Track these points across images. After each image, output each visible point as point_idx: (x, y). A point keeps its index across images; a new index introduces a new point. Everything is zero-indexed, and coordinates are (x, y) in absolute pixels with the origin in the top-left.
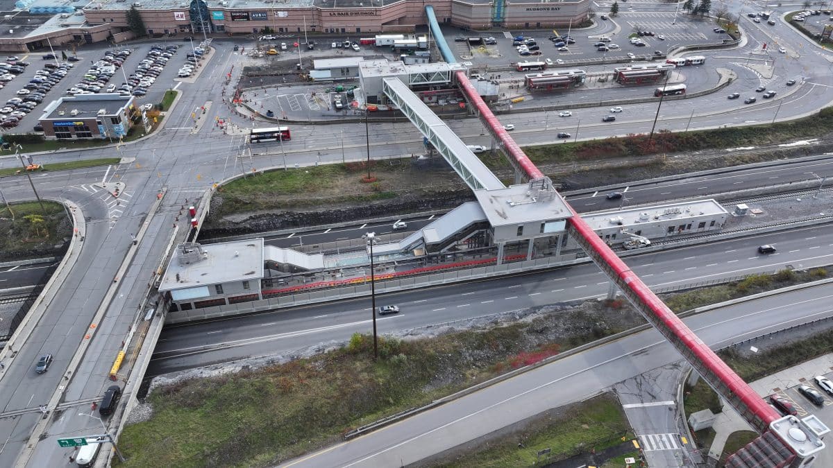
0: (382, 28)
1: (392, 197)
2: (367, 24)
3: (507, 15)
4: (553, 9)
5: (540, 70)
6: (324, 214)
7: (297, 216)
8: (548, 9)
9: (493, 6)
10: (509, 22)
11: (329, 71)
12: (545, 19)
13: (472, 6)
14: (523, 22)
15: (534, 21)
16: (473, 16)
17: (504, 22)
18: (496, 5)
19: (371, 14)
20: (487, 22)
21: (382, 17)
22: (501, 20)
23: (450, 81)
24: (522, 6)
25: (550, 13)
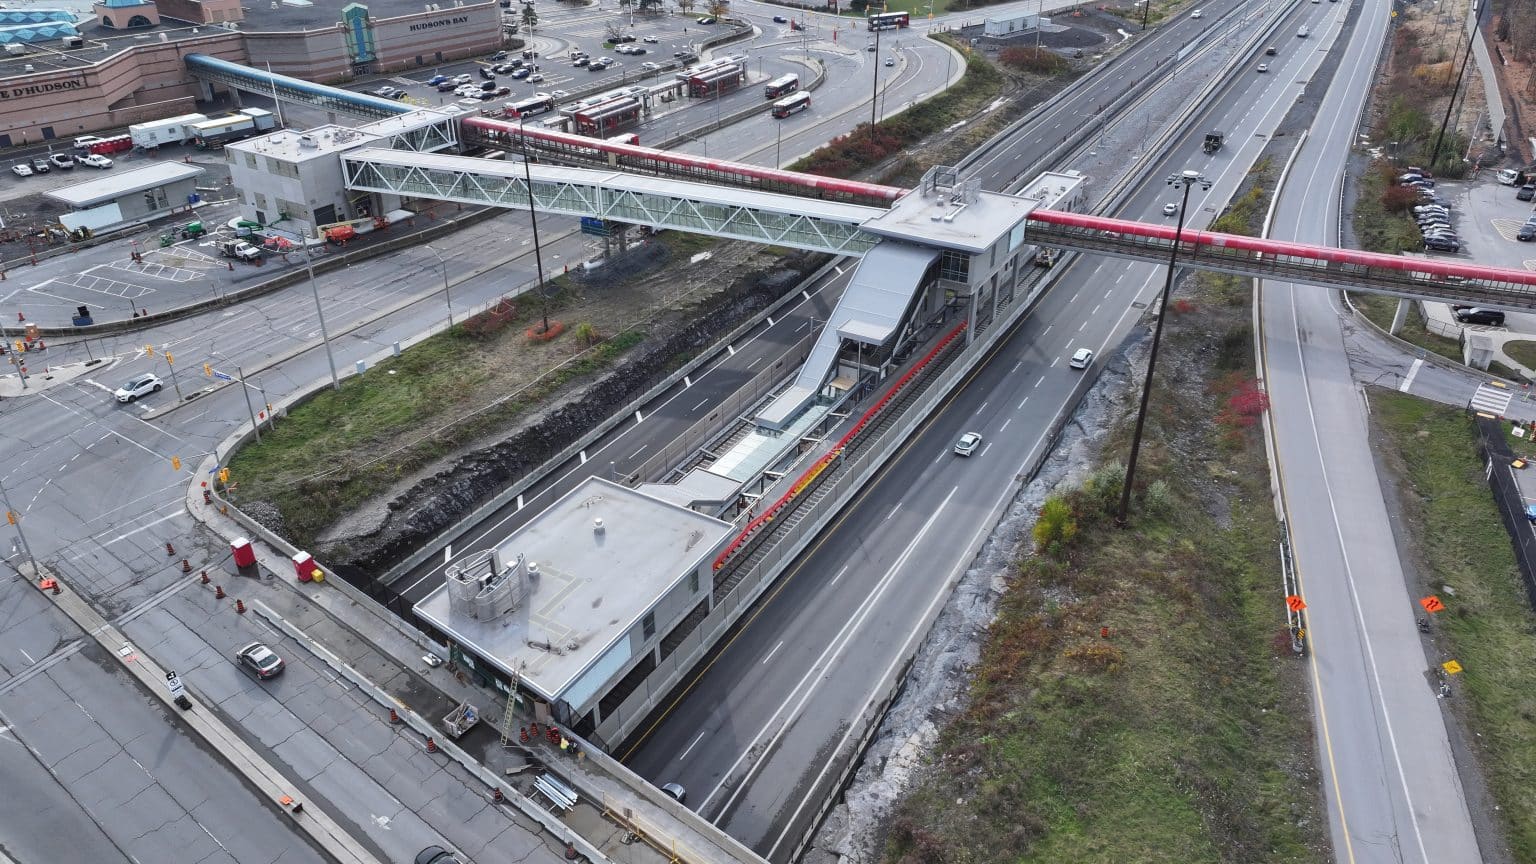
0: (112, 116)
1: (636, 342)
2: (70, 113)
3: (377, 46)
4: (455, 21)
5: (546, 111)
6: (548, 425)
7: (496, 456)
8: (448, 22)
9: (346, 31)
10: (385, 60)
11: (115, 206)
12: (446, 43)
13: (301, 37)
14: (411, 55)
15: (431, 51)
16: (313, 57)
17: (375, 60)
18: (352, 27)
19: (73, 85)
20: (343, 67)
21: (106, 89)
22: (369, 58)
23: (455, 142)
24: (401, 21)
25: (452, 30)
